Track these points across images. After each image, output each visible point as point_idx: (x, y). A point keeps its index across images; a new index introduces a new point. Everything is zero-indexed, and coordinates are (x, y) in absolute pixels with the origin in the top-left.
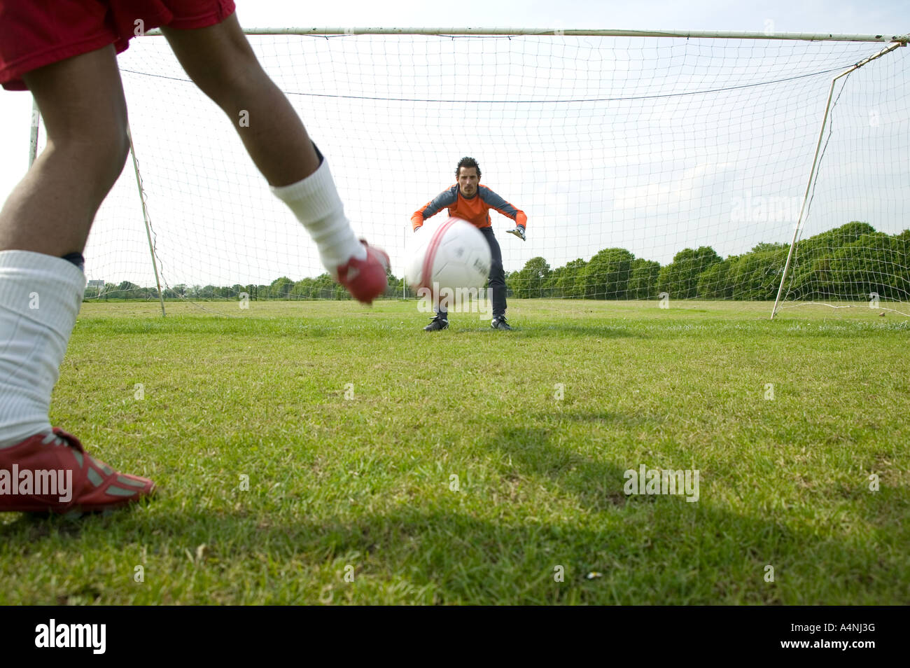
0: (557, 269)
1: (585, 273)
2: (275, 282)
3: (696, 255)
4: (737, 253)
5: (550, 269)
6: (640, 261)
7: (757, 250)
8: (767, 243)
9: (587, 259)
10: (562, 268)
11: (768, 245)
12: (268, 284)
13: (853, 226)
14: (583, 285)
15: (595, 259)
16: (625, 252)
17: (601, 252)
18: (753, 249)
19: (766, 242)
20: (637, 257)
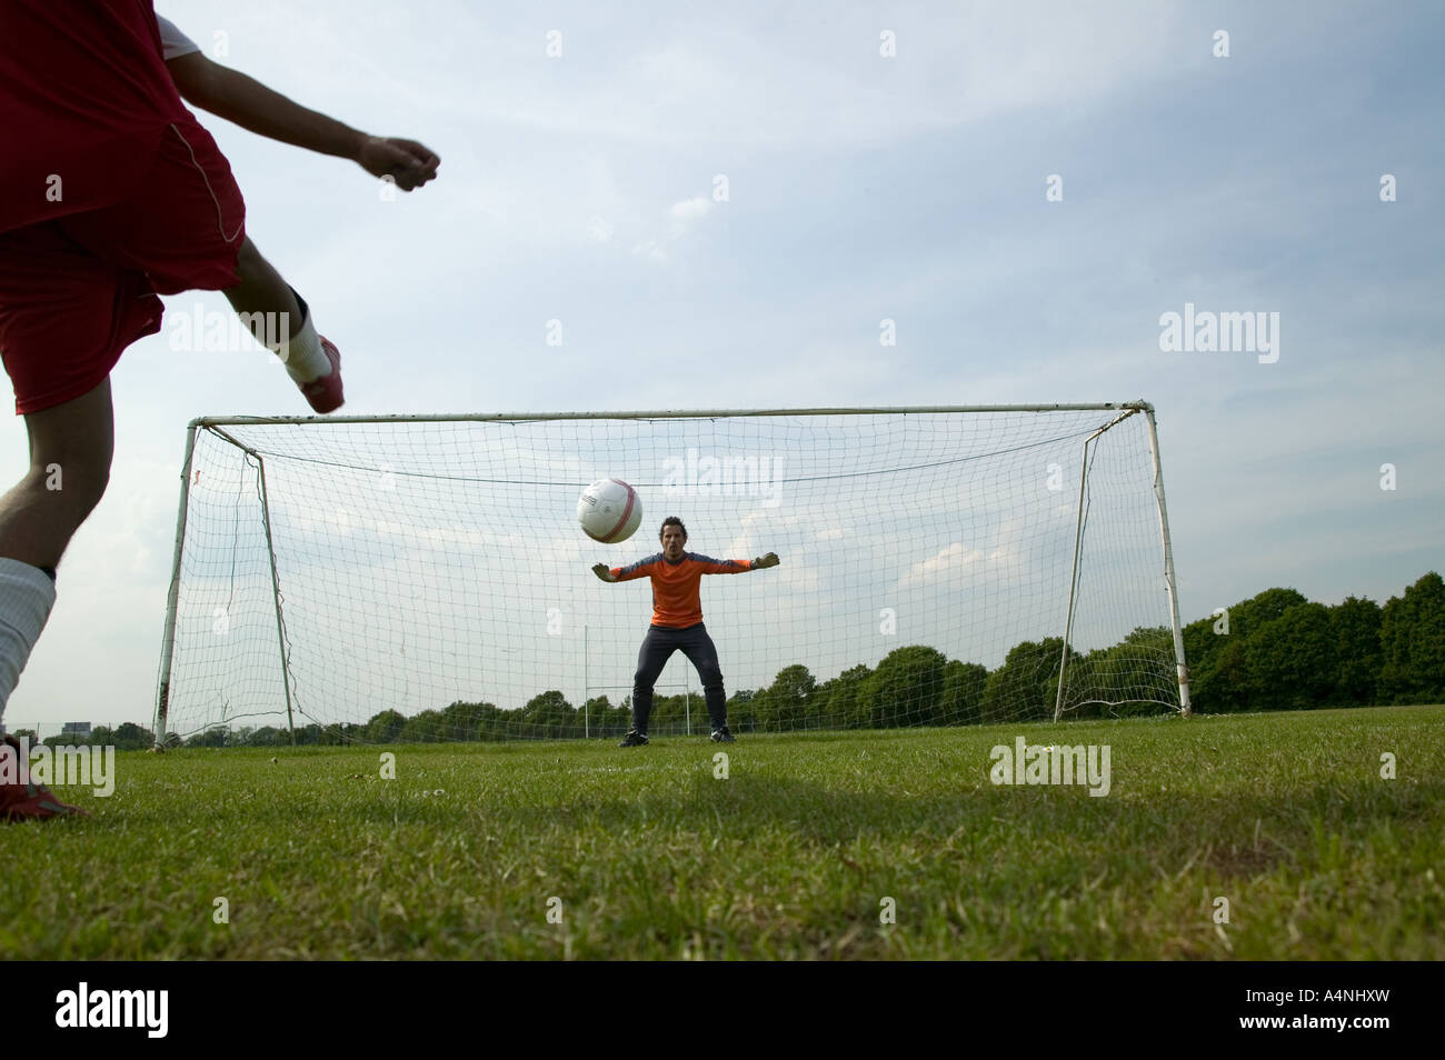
0: (826, 683)
1: (869, 686)
2: (375, 718)
3: (1041, 651)
4: (1103, 645)
5: (816, 684)
6: (956, 665)
7: (1133, 639)
8: (1148, 627)
9: (873, 666)
10: (834, 681)
11: (1149, 631)
12: (364, 721)
13: (1274, 595)
14: (868, 708)
15: (884, 664)
16: (929, 652)
17: (892, 654)
18: (1127, 638)
19: (1146, 626)
20: (950, 658)
